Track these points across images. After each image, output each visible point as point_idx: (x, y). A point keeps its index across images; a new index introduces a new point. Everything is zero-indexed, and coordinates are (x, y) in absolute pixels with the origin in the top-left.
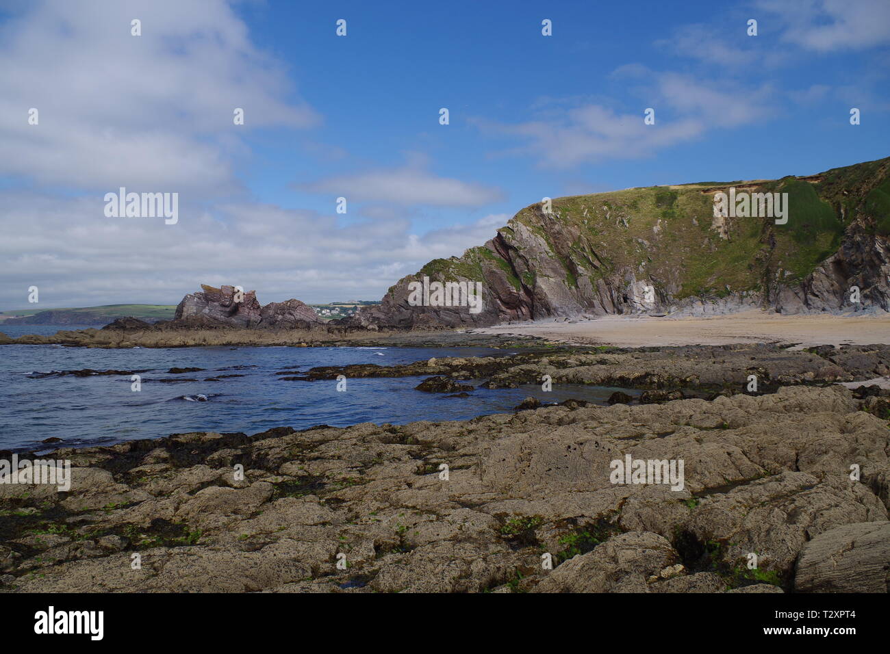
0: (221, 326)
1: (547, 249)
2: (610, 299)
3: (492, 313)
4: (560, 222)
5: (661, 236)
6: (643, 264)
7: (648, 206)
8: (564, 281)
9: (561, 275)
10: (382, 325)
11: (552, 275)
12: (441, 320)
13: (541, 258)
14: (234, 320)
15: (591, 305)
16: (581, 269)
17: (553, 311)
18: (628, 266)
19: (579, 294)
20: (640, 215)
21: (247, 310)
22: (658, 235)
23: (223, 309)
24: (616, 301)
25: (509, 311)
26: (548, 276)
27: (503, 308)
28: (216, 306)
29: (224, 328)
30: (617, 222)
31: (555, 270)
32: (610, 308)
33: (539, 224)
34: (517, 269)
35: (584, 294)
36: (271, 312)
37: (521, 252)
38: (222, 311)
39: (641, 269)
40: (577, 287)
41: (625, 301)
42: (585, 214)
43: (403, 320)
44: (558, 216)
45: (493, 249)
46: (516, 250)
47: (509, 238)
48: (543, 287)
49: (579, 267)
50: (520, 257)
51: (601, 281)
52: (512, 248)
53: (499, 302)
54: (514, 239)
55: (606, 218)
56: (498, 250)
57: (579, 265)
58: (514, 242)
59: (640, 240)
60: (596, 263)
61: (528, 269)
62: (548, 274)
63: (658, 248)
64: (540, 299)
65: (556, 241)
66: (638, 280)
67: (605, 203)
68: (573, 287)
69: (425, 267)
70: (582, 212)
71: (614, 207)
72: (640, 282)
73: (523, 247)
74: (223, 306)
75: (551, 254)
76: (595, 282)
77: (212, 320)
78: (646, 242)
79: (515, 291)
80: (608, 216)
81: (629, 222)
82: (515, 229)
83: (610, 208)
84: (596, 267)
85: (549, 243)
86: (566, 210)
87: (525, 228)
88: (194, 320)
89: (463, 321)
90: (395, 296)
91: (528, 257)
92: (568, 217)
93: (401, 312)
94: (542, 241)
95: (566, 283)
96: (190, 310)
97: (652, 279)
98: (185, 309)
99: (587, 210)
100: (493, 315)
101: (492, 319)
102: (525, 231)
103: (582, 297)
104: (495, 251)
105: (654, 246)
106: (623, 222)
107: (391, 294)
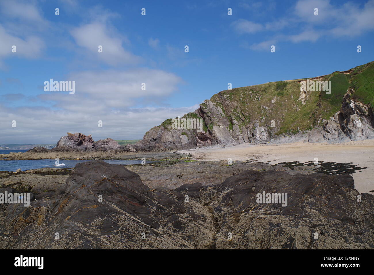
0: (72, 150)
1: (222, 112)
2: (247, 136)
3: (192, 143)
4: (228, 100)
5: (275, 104)
6: (264, 118)
7: (272, 90)
8: (227, 127)
9: (226, 125)
10: (138, 149)
11: (222, 124)
12: (166, 147)
13: (217, 117)
14: (80, 147)
15: (238, 139)
16: (235, 122)
17: (219, 142)
18: (256, 119)
19: (233, 133)
20: (267, 95)
21: (86, 143)
22: (273, 104)
23: (75, 143)
24: (249, 137)
25: (202, 142)
26: (220, 125)
27: (199, 141)
28: (72, 142)
29: (73, 151)
30: (256, 99)
31: (224, 123)
32: (246, 140)
33: (220, 101)
34: (206, 123)
35: (236, 133)
36: (99, 144)
37: (209, 115)
38: (74, 144)
39: (262, 121)
40: (233, 130)
41: (253, 137)
42: (241, 95)
43: (150, 147)
44: (228, 97)
45: (198, 114)
46: (206, 113)
47: (204, 108)
48: (215, 130)
49: (234, 120)
50: (208, 117)
51: (244, 127)
52: (205, 113)
53: (198, 138)
54: (206, 109)
55: (251, 97)
56: (200, 114)
57: (234, 119)
58: (206, 110)
59: (264, 107)
60: (243, 119)
61: (211, 122)
62: (220, 124)
63: (272, 110)
64: (214, 136)
65: (226, 109)
66: (260, 126)
67: (251, 90)
68: (231, 130)
69: (163, 122)
70: (240, 95)
71: (255, 92)
72: (261, 127)
73: (209, 112)
74: (75, 141)
75: (224, 115)
76: (241, 128)
77: (69, 147)
78: (267, 108)
79: (205, 133)
80: (251, 96)
81: (261, 99)
82: (207, 104)
83: (253, 92)
84: (243, 121)
85: (223, 110)
86: (232, 94)
87: (212, 103)
88: (62, 147)
89: (177, 147)
90: (148, 136)
91: (211, 117)
92: (233, 97)
93: (150, 143)
94: (220, 109)
95: (228, 128)
96: (62, 143)
97: (267, 125)
98: (60, 143)
99: (242, 94)
100: (192, 144)
101: (191, 146)
102: (212, 105)
103: (235, 135)
104: (199, 114)
105: (271, 109)
106: (258, 98)
107: (146, 135)
